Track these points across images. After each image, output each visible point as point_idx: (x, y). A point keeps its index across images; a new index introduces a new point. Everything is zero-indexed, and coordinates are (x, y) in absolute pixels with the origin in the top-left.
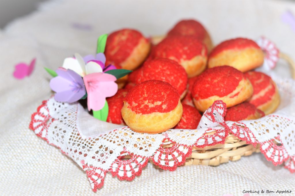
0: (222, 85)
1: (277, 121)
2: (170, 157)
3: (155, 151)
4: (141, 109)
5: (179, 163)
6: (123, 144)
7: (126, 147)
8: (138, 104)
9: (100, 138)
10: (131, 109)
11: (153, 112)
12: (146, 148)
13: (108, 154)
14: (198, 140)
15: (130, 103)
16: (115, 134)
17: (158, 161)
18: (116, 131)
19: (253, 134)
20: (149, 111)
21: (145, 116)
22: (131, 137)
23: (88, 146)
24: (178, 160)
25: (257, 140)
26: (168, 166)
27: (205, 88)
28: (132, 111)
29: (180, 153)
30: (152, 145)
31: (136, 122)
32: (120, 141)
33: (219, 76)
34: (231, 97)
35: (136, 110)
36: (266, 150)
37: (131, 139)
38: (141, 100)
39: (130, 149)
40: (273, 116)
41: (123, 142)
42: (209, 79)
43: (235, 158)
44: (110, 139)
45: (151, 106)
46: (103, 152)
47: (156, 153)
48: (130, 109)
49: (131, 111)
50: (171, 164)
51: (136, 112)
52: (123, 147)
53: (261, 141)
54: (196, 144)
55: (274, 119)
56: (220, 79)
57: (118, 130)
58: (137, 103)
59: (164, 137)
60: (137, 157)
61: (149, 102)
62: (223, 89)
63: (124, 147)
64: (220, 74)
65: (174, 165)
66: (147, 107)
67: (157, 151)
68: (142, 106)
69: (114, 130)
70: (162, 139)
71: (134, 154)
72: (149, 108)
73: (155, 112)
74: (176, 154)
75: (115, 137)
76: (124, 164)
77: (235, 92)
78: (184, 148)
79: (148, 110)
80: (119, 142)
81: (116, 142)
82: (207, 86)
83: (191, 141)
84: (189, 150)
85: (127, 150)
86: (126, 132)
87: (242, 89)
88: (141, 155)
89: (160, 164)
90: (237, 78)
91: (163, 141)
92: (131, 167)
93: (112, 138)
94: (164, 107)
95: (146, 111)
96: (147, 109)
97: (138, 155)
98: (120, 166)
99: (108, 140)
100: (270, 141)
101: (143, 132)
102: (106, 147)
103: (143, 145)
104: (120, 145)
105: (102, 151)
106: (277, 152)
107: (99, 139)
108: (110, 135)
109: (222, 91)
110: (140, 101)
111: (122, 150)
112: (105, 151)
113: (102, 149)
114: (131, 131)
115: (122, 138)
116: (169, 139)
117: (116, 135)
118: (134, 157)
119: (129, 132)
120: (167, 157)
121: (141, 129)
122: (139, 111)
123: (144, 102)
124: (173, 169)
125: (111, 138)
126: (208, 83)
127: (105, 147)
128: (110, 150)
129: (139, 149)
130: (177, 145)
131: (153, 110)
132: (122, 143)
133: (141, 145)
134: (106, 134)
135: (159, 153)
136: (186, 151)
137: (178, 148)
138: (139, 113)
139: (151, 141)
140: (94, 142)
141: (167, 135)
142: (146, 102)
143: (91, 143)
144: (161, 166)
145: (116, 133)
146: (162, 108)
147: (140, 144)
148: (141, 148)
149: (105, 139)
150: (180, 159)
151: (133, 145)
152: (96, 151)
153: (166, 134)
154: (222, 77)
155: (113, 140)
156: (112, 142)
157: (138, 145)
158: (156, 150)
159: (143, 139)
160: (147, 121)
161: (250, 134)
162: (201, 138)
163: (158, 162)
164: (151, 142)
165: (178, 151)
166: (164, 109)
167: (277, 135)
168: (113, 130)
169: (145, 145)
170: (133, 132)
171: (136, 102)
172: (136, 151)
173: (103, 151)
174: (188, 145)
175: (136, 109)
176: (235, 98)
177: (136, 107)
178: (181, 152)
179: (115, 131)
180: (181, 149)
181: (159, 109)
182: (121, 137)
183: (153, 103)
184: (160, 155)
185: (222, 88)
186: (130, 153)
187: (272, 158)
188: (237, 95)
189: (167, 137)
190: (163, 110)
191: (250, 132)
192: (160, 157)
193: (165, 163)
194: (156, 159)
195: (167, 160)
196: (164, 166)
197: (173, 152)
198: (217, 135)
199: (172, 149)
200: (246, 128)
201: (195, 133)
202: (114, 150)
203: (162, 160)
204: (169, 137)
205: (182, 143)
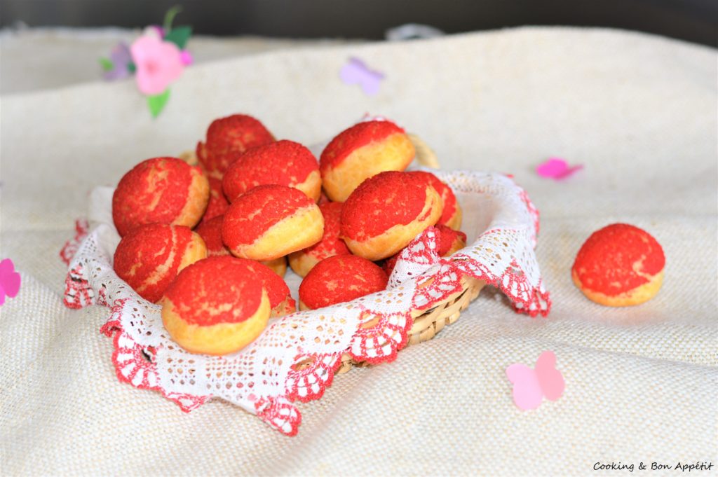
0: (403, 204)
1: (502, 238)
2: (381, 340)
3: (351, 339)
5: (398, 345)
6: (296, 343)
7: (302, 347)
12: (336, 339)
13: (277, 367)
14: (413, 299)
17: (362, 352)
18: (275, 327)
19: (485, 267)
24: (395, 342)
25: (494, 275)
26: (383, 356)
27: (376, 217)
29: (396, 328)
30: (344, 331)
32: (289, 339)
33: (391, 191)
34: (421, 220)
36: (510, 287)
37: (307, 331)
39: (310, 348)
40: (493, 231)
41: (294, 340)
42: (376, 201)
43: (453, 318)
47: (353, 341)
50: (387, 350)
52: (296, 349)
54: (414, 305)
55: (495, 235)
56: (394, 195)
57: (278, 324)
59: (359, 311)
60: (323, 357)
62: (407, 209)
63: (299, 347)
64: (391, 188)
65: (393, 351)
70: (358, 315)
71: (318, 354)
74: (388, 331)
75: (279, 337)
76: (303, 376)
77: (425, 210)
78: (398, 318)
80: (289, 342)
82: (377, 212)
83: (405, 305)
84: (407, 320)
85: (306, 352)
87: (432, 203)
88: (328, 352)
89: (368, 357)
90: (420, 186)
91: (361, 318)
92: (316, 375)
97: (323, 353)
98: (297, 381)
99: (271, 345)
100: (507, 271)
103: (329, 335)
104: (290, 346)
109: (405, 214)
111: (296, 353)
116: (368, 312)
118: (319, 358)
119: (298, 321)
120: (376, 341)
124: (392, 358)
125: (273, 339)
126: (378, 208)
128: (278, 359)
129: (324, 343)
130: (385, 317)
132: (293, 342)
133: (325, 336)
135: (359, 340)
136: (402, 322)
139: (339, 324)
141: (362, 307)
144: (371, 360)
145: (277, 329)
148: (327, 342)
149: (265, 345)
150: (398, 338)
151: (314, 341)
153: (361, 305)
154: (396, 191)
155: (279, 342)
156: (279, 346)
157: (321, 337)
158: (353, 336)
162: (416, 295)
163: (363, 355)
164: (340, 326)
165: (391, 326)
167: (511, 261)
168: (268, 327)
169: (333, 334)
172: (321, 349)
173: (270, 365)
174: (403, 312)
176: (428, 220)
178: (396, 326)
179: (272, 327)
180: (394, 321)
182: (289, 334)
184: (364, 342)
185: (405, 209)
186: (311, 355)
187: (520, 296)
188: (428, 214)
189: (364, 310)
191: (481, 265)
192: (363, 345)
193: (378, 353)
194: (357, 352)
195: (378, 346)
196: (376, 357)
197: (383, 330)
198: (440, 283)
199: (380, 327)
200: (472, 261)
201: (403, 292)
202: (283, 357)
203: (369, 349)
204: (368, 307)
205: (393, 312)
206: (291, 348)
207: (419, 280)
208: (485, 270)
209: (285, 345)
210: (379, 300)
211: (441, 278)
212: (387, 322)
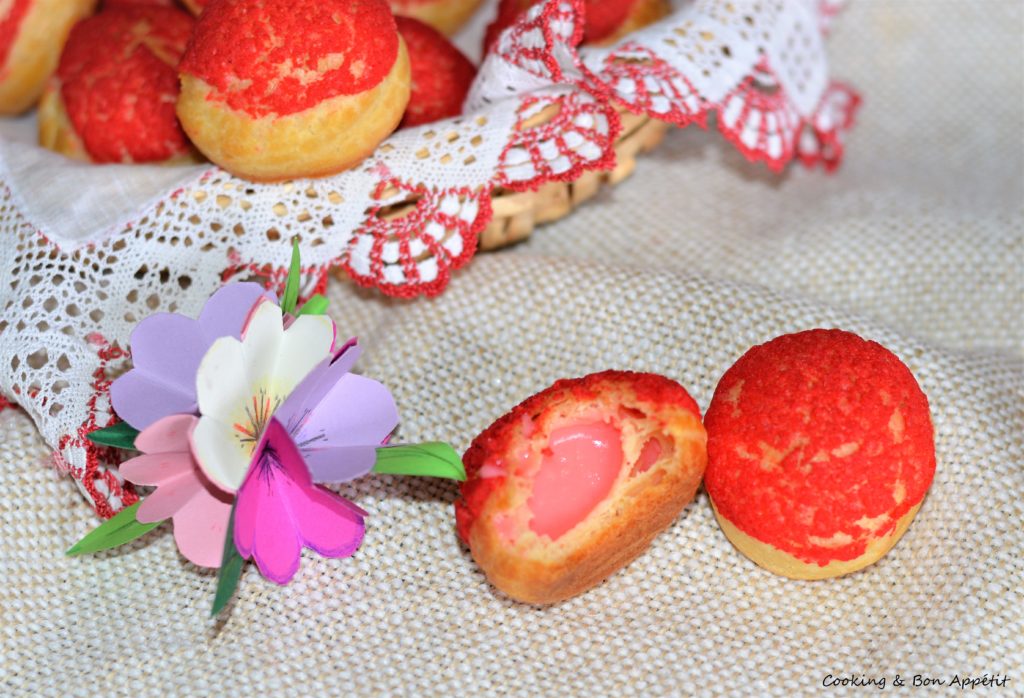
3: (350, 237)
4: (272, 97)
5: (454, 260)
6: (224, 240)
7: (238, 248)
8: (253, 79)
9: (129, 237)
10: (223, 103)
11: (321, 99)
12: (315, 236)
13: (175, 291)
14: (502, 157)
15: (215, 81)
16: (184, 210)
17: (372, 268)
18: (181, 198)
19: (686, 81)
20: (302, 98)
21: (293, 120)
22: (247, 207)
23: (93, 280)
24: (447, 253)
25: (703, 100)
26: (417, 283)
28: (229, 110)
29: (451, 223)
30: (335, 219)
31: (257, 149)
32: (208, 231)
35: (247, 106)
36: (739, 125)
37: (251, 212)
38: (263, 63)
39: (255, 251)
41: (221, 234)
44: (169, 235)
45: (305, 77)
46: (152, 289)
47: (353, 241)
48: (218, 103)
49: (224, 110)
50: (428, 271)
51: (250, 111)
52: (224, 254)
53: (714, 97)
54: (502, 176)
57: (189, 189)
58: (246, 78)
59: (376, 178)
61: (296, 65)
63: (231, 250)
65: (440, 274)
66: (293, 87)
67: (357, 235)
68: (273, 86)
69: (171, 192)
70: (372, 188)
71: (276, 267)
72: (303, 87)
73: (330, 96)
74: (435, 230)
75: (184, 223)
78: (462, 201)
79: (300, 96)
80: (206, 235)
81: (195, 238)
83: (481, 176)
84: (481, 207)
85: (246, 259)
86: (219, 189)
89: (384, 282)
91: (376, 195)
93: (176, 229)
94: (358, 69)
95: (291, 101)
96: (294, 93)
97: (286, 265)
99: (162, 239)
100: (741, 87)
101: (288, 179)
102: (161, 267)
103: (301, 225)
104: (210, 246)
105: (150, 284)
106: (772, 120)
107: (127, 241)
108: (163, 219)
110: (257, 67)
111: (225, 263)
112: (160, 286)
113: (147, 278)
114: (238, 182)
115: (212, 217)
116: (396, 183)
117: (189, 213)
118: (277, 276)
119: (231, 187)
120: (405, 249)
121: (282, 168)
122: (263, 107)
123: (276, 68)
124: (436, 288)
125: (171, 227)
127: (157, 271)
128: (179, 275)
129: (288, 243)
130: (432, 198)
131: (318, 93)
132: (217, 238)
133: (292, 227)
134: (144, 215)
135: (367, 242)
136: (469, 212)
137: (438, 207)
138: (264, 113)
139: (326, 204)
140: (112, 260)
141: (383, 169)
142: (285, 68)
143: (103, 265)
144: (391, 288)
145: (183, 204)
146: (351, 78)
147: (288, 227)
149: (149, 236)
150: (455, 245)
151: (265, 236)
152: (127, 291)
153: (380, 164)
155: (182, 235)
156: (181, 244)
157: (282, 230)
158: (354, 232)
159: (295, 202)
160: (303, 135)
161: (678, 83)
162: (510, 146)
163: (374, 275)
164: (327, 207)
165: (442, 218)
166: (359, 79)
168: (165, 193)
169: (309, 225)
170: (250, 186)
171: (239, 74)
172: (279, 256)
173: (154, 284)
174: (474, 187)
175: (250, 102)
177: (247, 93)
178: (453, 219)
179: (175, 196)
180: (450, 206)
181: (340, 83)
182: (207, 218)
183: (312, 65)
184: (378, 248)
186: (260, 267)
189: (387, 178)
190: (355, 83)
191: (676, 75)
192: (375, 255)
193: (406, 274)
194: (362, 266)
195: (408, 261)
196: (402, 284)
197: (423, 227)
198: (568, 127)
199: (418, 217)
200: (657, 65)
201: (485, 133)
202: (194, 270)
203: (386, 264)
204: (396, 172)
205: (450, 185)
206: (213, 251)
207: (525, 107)
208: (683, 89)
209: (198, 243)
210: (424, 154)
211: (576, 113)
212: (433, 210)
